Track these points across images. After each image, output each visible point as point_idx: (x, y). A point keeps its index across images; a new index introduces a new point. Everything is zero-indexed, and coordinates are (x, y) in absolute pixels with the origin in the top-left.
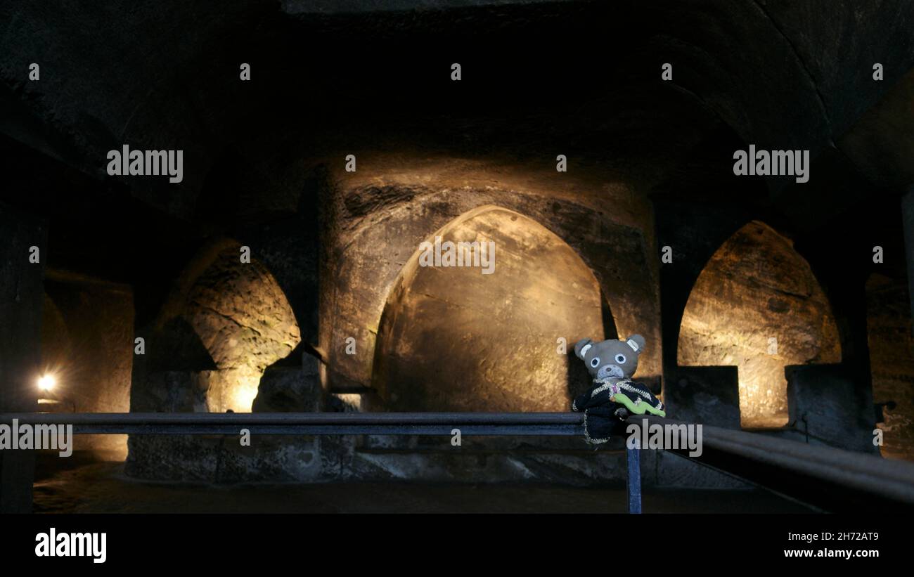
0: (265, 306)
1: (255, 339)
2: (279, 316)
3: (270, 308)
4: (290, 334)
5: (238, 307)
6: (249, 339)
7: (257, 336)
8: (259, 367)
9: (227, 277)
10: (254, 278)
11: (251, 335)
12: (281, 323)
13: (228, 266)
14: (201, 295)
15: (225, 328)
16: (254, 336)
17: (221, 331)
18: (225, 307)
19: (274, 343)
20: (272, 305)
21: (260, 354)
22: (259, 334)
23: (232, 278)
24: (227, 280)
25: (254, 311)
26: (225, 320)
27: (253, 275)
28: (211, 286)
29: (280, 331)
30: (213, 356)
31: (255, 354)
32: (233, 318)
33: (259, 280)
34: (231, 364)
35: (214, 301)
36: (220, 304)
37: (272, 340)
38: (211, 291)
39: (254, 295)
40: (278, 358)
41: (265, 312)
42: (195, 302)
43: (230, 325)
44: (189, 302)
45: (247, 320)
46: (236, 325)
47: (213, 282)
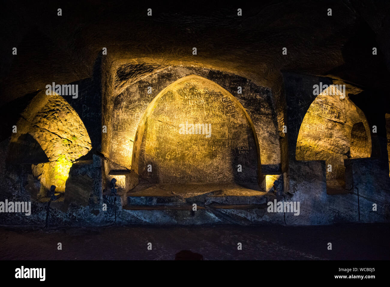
0: (74, 127)
1: (69, 145)
2: (82, 133)
3: (77, 128)
4: (88, 142)
5: (60, 128)
6: (66, 145)
7: (70, 143)
8: (71, 160)
9: (54, 112)
10: (68, 112)
11: (67, 143)
12: (83, 136)
13: (54, 106)
14: (40, 122)
15: (53, 139)
17: (51, 141)
18: (52, 128)
19: (80, 147)
20: (78, 127)
21: (72, 153)
22: (71, 142)
23: (56, 113)
24: (54, 113)
25: (68, 130)
26: (53, 135)
27: (68, 111)
28: (45, 117)
29: (82, 141)
30: (47, 154)
31: (69, 153)
32: (57, 134)
33: (70, 114)
34: (56, 159)
35: (47, 125)
36: (50, 127)
37: (78, 145)
38: (45, 120)
39: (69, 121)
40: (82, 155)
41: (75, 130)
42: (36, 125)
43: (56, 138)
44: (33, 125)
45: (65, 135)
46: (59, 138)
47: (46, 115)
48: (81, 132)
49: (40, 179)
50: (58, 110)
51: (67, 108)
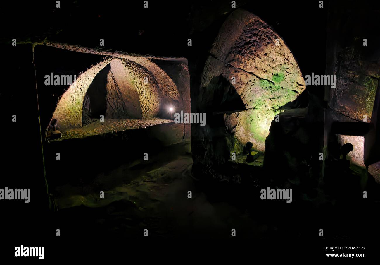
0: (277, 63)
1: (270, 87)
2: (288, 70)
3: (281, 64)
4: (297, 83)
5: (258, 66)
6: (267, 88)
7: (272, 85)
8: (273, 108)
9: (250, 45)
10: (269, 43)
11: (268, 85)
12: (289, 75)
13: (250, 37)
14: (233, 60)
15: (250, 81)
16: (270, 85)
17: (247, 83)
18: (249, 67)
19: (285, 90)
20: (283, 63)
21: (274, 98)
22: (274, 84)
23: (253, 45)
24: (250, 47)
25: (269, 68)
26: (250, 76)
27: (268, 41)
28: (239, 53)
29: (289, 82)
30: (243, 100)
31: (270, 98)
32: (255, 73)
33: (272, 44)
34: (254, 106)
35: (242, 63)
36: (246, 65)
37: (283, 88)
38: (239, 56)
39: (269, 56)
40: (288, 102)
41: (277, 68)
42: (230, 65)
43: (253, 79)
44: (226, 65)
45: (265, 74)
46: (257, 78)
47: (241, 50)
48: (286, 69)
49: (235, 132)
50: (255, 41)
51: (267, 36)
